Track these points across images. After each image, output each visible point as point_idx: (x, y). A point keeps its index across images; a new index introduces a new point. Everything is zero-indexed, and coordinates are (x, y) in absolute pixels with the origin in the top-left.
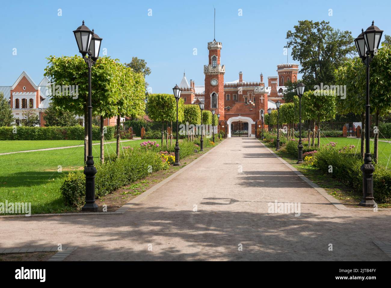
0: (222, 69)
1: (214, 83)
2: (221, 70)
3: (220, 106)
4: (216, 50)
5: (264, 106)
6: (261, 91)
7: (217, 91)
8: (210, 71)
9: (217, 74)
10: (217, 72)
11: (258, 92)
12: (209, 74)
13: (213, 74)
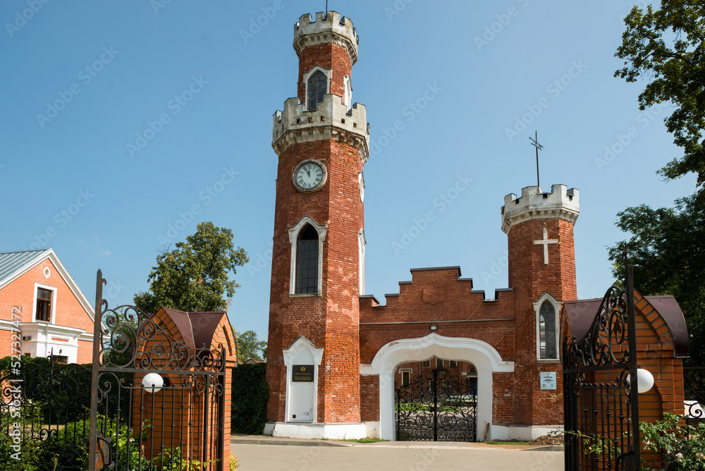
0: (348, 120)
1: (308, 178)
2: (343, 121)
3: (336, 287)
4: (326, 44)
5: (558, 283)
6: (540, 208)
7: (323, 216)
8: (291, 128)
9: (321, 138)
10: (322, 129)
11: (523, 216)
12: (290, 140)
13: (305, 139)
